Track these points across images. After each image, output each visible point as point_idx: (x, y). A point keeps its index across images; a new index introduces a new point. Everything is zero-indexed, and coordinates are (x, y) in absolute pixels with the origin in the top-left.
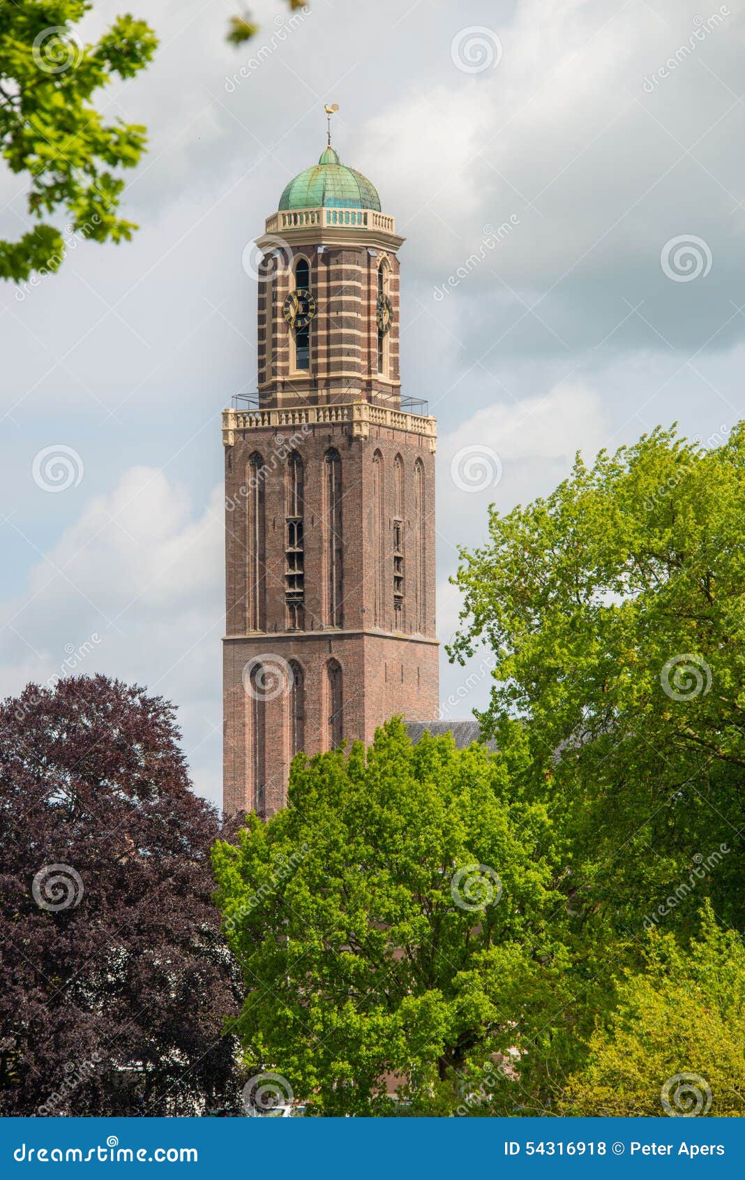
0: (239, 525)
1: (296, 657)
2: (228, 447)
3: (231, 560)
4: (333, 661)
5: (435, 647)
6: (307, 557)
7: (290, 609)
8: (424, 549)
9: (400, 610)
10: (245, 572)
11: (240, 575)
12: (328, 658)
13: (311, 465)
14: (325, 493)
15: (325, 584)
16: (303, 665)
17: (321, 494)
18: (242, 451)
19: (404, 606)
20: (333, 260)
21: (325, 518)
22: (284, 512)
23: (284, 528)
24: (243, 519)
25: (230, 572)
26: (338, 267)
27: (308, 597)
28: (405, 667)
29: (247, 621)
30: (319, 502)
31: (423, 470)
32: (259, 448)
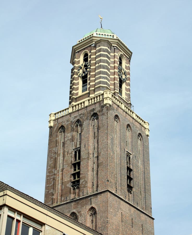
0: (53, 158)
1: (74, 211)
2: (51, 127)
3: (48, 174)
4: (92, 208)
5: (152, 220)
6: (81, 163)
7: (73, 189)
8: (144, 173)
9: (131, 193)
10: (54, 178)
11: (52, 180)
12: (90, 207)
13: (85, 124)
14: (91, 134)
15: (90, 173)
16: (78, 214)
17: (89, 134)
18: (56, 127)
19: (133, 192)
20: (97, 46)
21: (91, 144)
22: (73, 147)
23: (72, 153)
24: (55, 155)
25: (48, 179)
26: (100, 48)
27: (81, 181)
28: (134, 220)
29: (54, 200)
30: (88, 138)
31: (143, 140)
32: (63, 124)
